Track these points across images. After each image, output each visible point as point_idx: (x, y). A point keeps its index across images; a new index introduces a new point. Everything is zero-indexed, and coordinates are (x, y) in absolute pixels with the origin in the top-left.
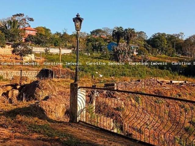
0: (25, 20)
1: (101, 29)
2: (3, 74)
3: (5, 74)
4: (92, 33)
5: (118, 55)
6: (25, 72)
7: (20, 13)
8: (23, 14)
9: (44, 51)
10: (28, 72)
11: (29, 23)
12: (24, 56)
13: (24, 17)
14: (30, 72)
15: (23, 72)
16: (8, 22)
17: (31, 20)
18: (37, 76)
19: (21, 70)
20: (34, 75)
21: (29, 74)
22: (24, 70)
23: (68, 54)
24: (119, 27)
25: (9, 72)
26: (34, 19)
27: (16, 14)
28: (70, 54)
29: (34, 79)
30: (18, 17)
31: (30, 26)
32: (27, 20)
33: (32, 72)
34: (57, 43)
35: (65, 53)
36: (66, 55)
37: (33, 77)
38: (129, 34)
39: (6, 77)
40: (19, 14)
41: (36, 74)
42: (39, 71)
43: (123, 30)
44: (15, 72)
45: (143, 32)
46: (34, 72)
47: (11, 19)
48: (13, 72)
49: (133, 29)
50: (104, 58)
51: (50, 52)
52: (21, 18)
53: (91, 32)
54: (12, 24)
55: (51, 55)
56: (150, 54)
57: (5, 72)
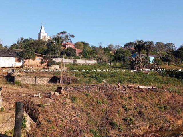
0: (67, 36)
1: (133, 42)
2: (21, 80)
3: (23, 80)
4: (126, 45)
5: (134, 65)
6: (39, 79)
7: (64, 31)
8: (66, 32)
9: (72, 62)
10: (41, 79)
11: (71, 39)
12: (50, 66)
13: (67, 34)
14: (43, 79)
15: (37, 78)
16: (54, 39)
17: (73, 36)
18: (49, 82)
19: (36, 78)
20: (46, 81)
21: (42, 80)
22: (38, 78)
23: (93, 64)
24: (140, 40)
25: (25, 79)
26: (74, 35)
27: (60, 32)
28: (95, 64)
29: (46, 84)
30: (61, 34)
31: (71, 42)
32: (69, 36)
33: (44, 78)
34: (86, 55)
35: (90, 63)
36: (90, 65)
37: (45, 82)
38: (148, 46)
39: (23, 83)
40: (62, 32)
41: (48, 80)
42: (50, 78)
43: (143, 43)
44: (31, 79)
45: (172, 44)
46: (46, 78)
47: (56, 36)
48: (29, 78)
49: (152, 42)
50: (124, 68)
51: (77, 62)
52: (64, 35)
53: (124, 45)
54: (57, 40)
55: (77, 65)
56: (174, 63)
57: (23, 79)
